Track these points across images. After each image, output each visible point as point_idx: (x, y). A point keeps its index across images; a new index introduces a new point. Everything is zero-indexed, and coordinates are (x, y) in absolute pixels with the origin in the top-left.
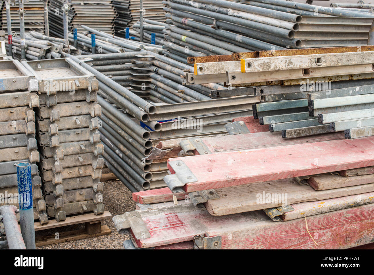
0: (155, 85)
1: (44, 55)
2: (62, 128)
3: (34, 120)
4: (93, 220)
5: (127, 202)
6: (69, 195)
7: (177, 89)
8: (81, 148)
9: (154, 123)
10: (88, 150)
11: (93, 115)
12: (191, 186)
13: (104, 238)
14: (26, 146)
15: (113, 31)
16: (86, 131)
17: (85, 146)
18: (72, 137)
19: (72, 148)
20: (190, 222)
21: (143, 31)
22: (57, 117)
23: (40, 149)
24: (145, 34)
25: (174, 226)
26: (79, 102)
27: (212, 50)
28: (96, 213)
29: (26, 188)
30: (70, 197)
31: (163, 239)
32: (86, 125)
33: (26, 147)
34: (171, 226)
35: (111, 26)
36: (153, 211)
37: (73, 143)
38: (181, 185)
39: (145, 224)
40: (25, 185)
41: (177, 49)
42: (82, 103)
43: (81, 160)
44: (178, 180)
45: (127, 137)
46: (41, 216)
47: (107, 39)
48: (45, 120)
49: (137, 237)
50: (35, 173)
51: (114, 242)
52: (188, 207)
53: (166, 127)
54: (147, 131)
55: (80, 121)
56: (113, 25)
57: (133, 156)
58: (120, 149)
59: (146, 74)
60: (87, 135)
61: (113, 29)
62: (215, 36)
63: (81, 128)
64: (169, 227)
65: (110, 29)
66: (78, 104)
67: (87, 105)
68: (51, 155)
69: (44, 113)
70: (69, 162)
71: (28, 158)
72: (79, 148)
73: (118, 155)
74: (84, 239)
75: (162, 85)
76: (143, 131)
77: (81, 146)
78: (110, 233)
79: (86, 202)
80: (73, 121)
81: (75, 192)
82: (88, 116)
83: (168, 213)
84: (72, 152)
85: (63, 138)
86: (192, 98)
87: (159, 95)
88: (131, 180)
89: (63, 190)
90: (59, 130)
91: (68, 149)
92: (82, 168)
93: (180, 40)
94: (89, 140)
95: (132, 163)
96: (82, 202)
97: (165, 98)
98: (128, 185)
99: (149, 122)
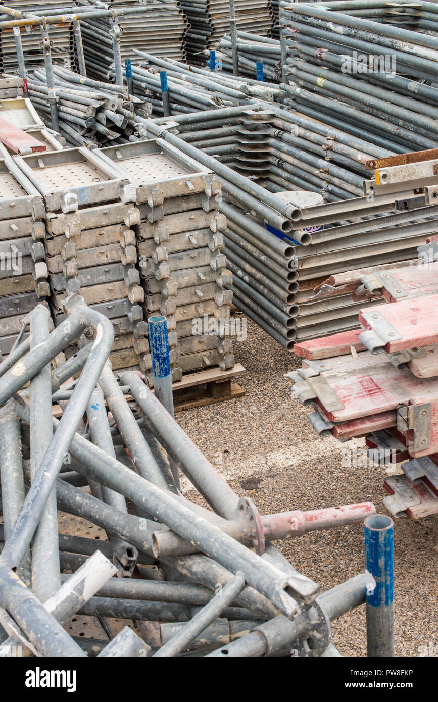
0: (277, 157)
1: (94, 115)
2: (171, 250)
3: (134, 243)
4: (220, 378)
5: (258, 346)
6: (183, 345)
7: (318, 168)
8: (198, 276)
9: (300, 233)
10: (208, 279)
11: (214, 228)
12: (394, 345)
13: (236, 403)
14: (123, 280)
15: (184, 53)
16: (204, 252)
17: (205, 274)
18: (186, 262)
19: (186, 278)
20: (390, 386)
21: (237, 53)
22: (165, 237)
23: (143, 283)
24: (241, 59)
25: (370, 393)
26: (193, 212)
27: (369, 104)
28: (222, 367)
29: (163, 349)
30: (186, 347)
31: (360, 409)
32: (203, 244)
33: (123, 282)
34: (367, 393)
35: (180, 45)
36: (342, 374)
37: (188, 271)
38: (383, 344)
39: (334, 392)
40: (161, 345)
41: (310, 99)
42: (196, 212)
43: (200, 294)
44: (377, 338)
45: (256, 253)
46: (149, 377)
47: (184, 76)
48: (147, 241)
49: (329, 409)
50: (139, 318)
51: (251, 408)
52: (384, 367)
53: (318, 238)
54: (290, 246)
55: (196, 239)
56: (183, 43)
57: (267, 281)
58: (244, 270)
59: (262, 140)
60: (206, 259)
61: (184, 50)
62: (372, 80)
63: (197, 248)
64: (364, 394)
65: (178, 50)
66: (192, 215)
67: (205, 214)
68: (157, 291)
69: (145, 233)
70: (184, 298)
71: (127, 297)
72: (196, 277)
73: (242, 279)
74: (208, 405)
75: (290, 159)
76: (284, 246)
77: (199, 274)
78: (244, 394)
79: (208, 352)
80: (186, 239)
81: (191, 340)
82: (206, 231)
83: (360, 376)
84: (186, 284)
85: (173, 264)
86: (342, 181)
87: (286, 175)
88: (265, 315)
89: (177, 338)
90: (169, 254)
91: (181, 280)
92: (201, 305)
93: (315, 84)
94: (209, 265)
95: (266, 291)
96: (202, 353)
97: (295, 179)
98: (261, 322)
99: (293, 232)
